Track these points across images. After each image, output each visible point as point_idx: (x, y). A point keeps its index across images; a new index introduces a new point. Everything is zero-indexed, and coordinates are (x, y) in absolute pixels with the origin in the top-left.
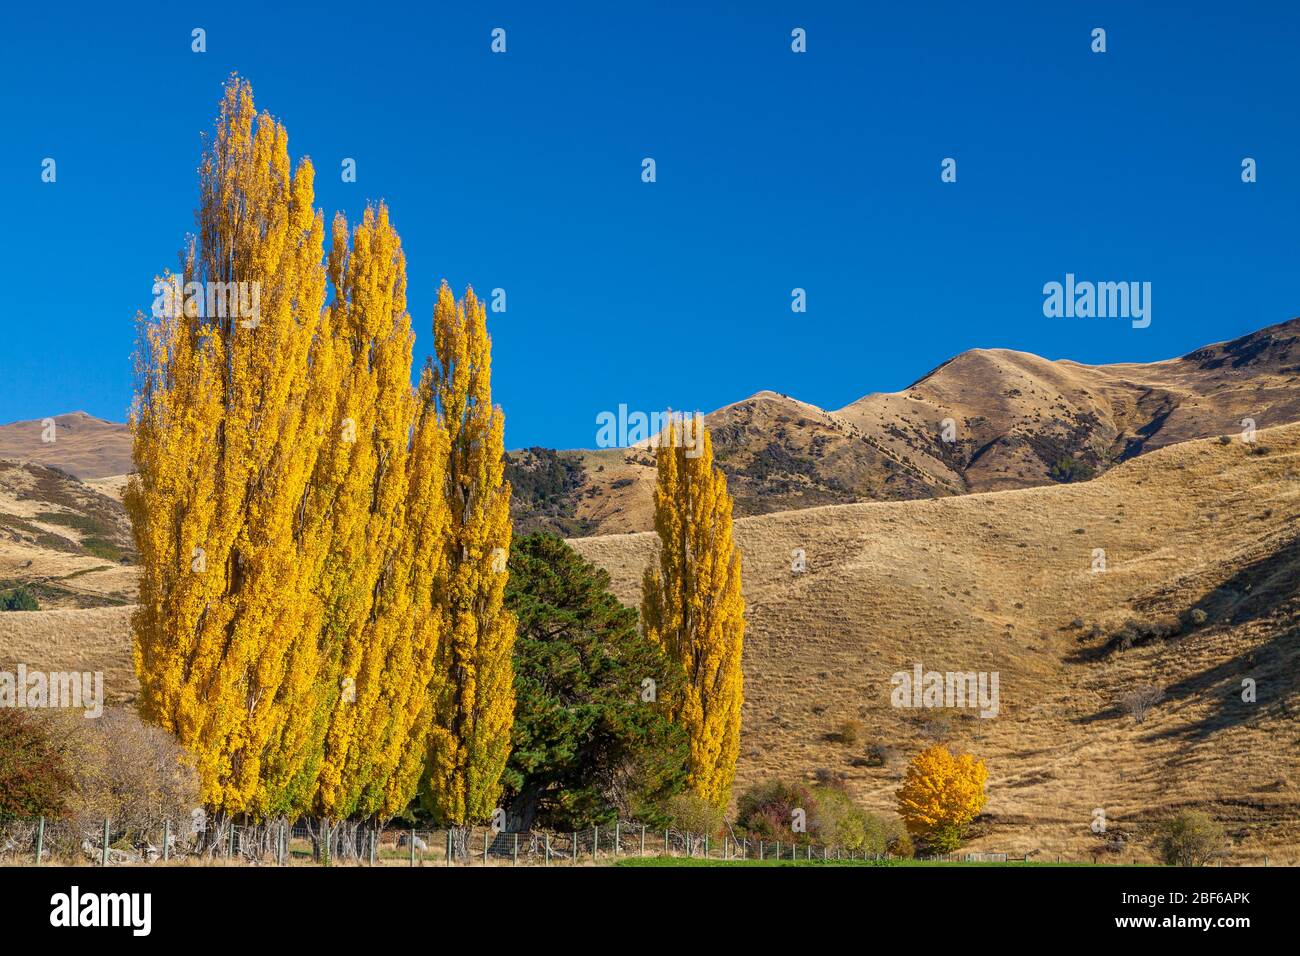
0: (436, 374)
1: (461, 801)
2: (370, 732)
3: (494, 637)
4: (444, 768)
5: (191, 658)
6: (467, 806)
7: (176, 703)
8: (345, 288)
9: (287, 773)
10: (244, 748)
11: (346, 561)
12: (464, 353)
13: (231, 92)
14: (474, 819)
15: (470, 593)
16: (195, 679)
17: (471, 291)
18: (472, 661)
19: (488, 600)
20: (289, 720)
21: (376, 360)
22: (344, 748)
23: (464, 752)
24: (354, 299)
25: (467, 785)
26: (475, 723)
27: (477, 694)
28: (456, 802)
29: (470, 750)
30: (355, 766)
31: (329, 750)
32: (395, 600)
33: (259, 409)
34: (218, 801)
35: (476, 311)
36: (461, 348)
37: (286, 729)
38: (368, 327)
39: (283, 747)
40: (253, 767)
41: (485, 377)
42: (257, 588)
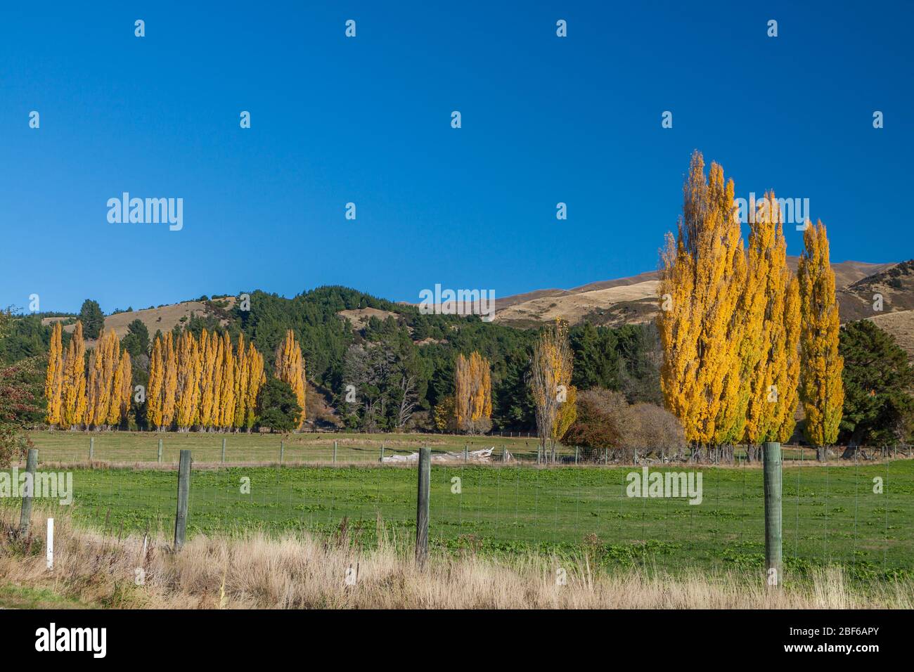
0: (806, 257)
1: (821, 436)
2: (768, 410)
3: (833, 367)
4: (813, 423)
5: (683, 383)
6: (824, 438)
7: (677, 401)
8: (755, 228)
9: (727, 428)
10: (707, 418)
11: (751, 341)
12: (817, 248)
13: (694, 157)
14: (827, 443)
15: (822, 349)
16: (684, 391)
17: (820, 221)
18: (824, 377)
19: (830, 351)
20: (727, 406)
21: (767, 256)
22: (757, 416)
23: (822, 416)
24: (758, 232)
25: (823, 429)
26: (826, 403)
27: (826, 391)
28: (819, 437)
29: (824, 415)
30: (762, 424)
31: (749, 416)
32: (779, 355)
33: (709, 283)
34: (698, 439)
35: (822, 229)
36: (815, 246)
37: (726, 410)
38: (764, 243)
39: (725, 417)
40: (711, 426)
41: (827, 257)
42: (709, 355)
